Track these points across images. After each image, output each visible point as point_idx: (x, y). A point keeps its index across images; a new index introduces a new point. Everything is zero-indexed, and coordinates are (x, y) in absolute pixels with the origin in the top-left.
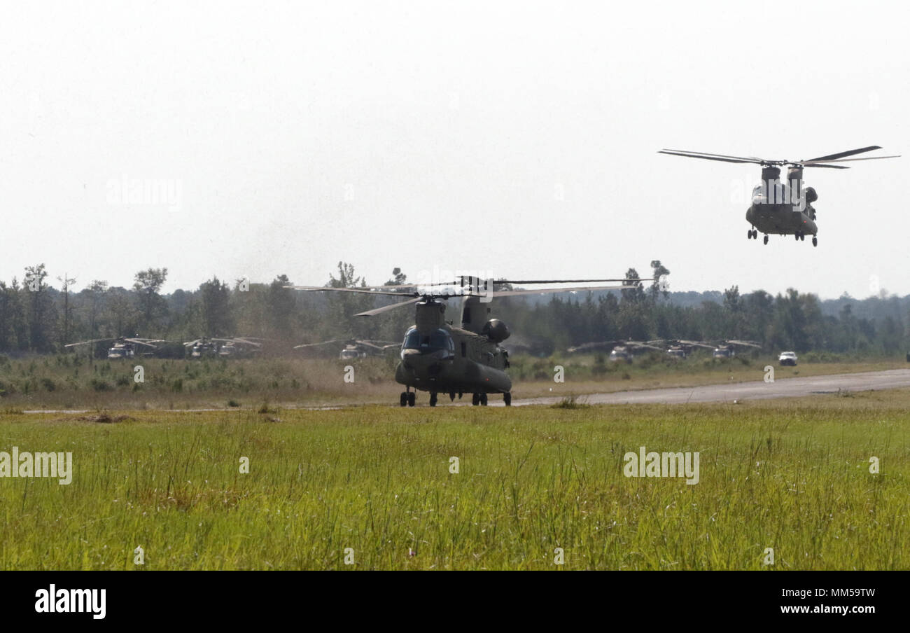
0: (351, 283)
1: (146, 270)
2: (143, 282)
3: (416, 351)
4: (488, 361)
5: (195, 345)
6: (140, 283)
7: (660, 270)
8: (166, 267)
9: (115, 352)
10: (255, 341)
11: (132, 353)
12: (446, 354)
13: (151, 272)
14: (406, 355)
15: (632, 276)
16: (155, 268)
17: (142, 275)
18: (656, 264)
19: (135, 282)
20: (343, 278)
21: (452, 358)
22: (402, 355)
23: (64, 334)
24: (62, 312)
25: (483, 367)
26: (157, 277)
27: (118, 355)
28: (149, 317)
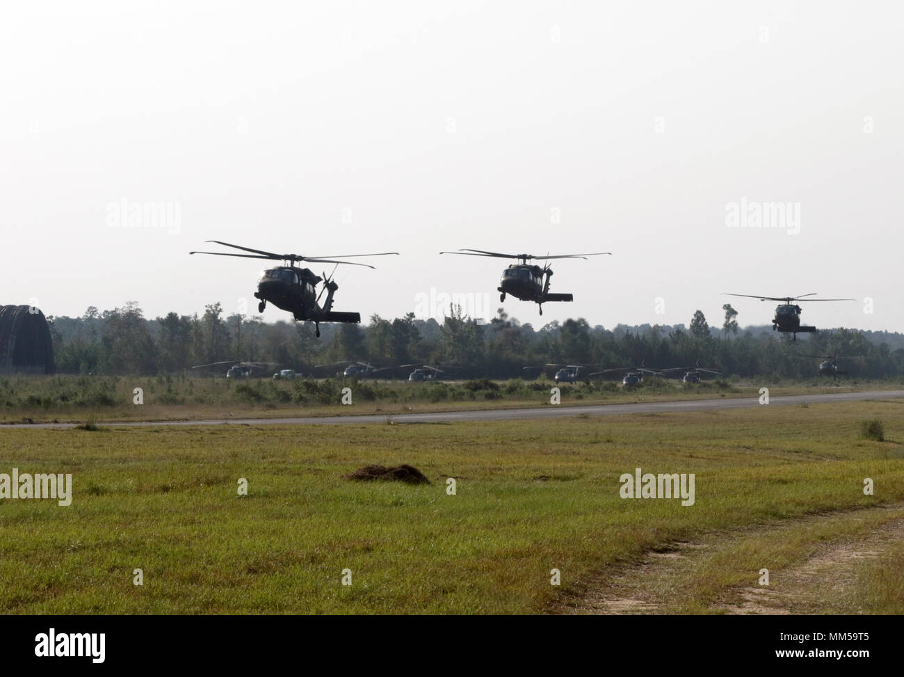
7: (731, 312)
15: (699, 316)
18: (726, 307)
24: (235, 341)
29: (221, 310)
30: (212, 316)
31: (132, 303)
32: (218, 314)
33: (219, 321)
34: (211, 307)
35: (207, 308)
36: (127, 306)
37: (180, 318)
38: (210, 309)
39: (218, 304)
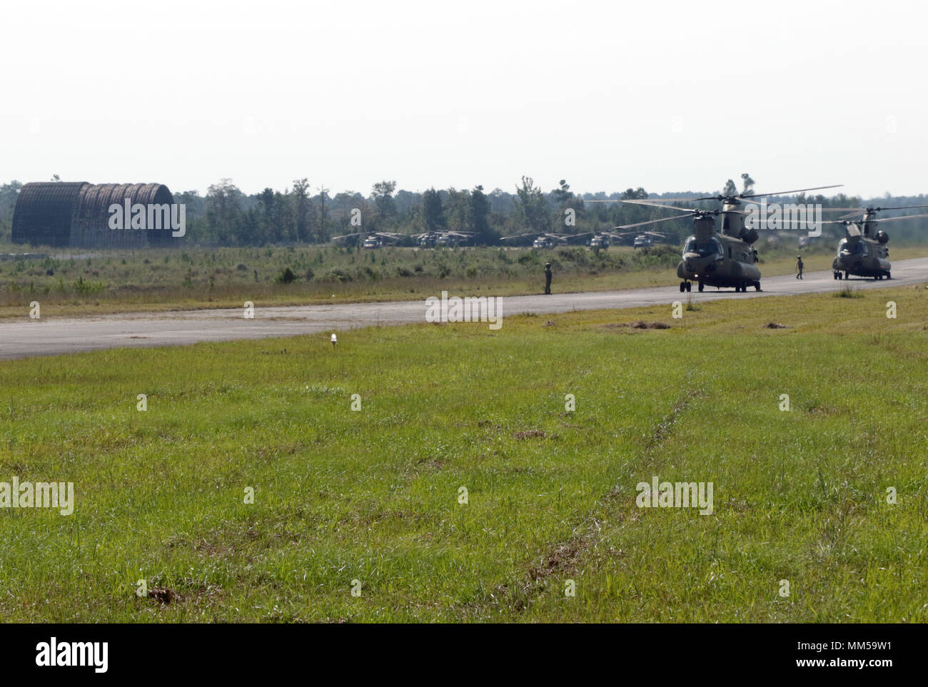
0: (531, 191)
1: (380, 182)
2: (379, 191)
3: (696, 255)
4: (745, 259)
5: (423, 237)
6: (376, 192)
7: (749, 181)
8: (394, 180)
9: (369, 243)
10: (463, 234)
11: (381, 243)
12: (718, 257)
13: (384, 184)
14: (688, 258)
15: (731, 185)
16: (387, 181)
17: (377, 186)
18: (745, 176)
19: (373, 191)
20: (525, 188)
21: (722, 260)
22: (684, 257)
23: (321, 229)
24: (319, 214)
25: (743, 265)
26: (388, 187)
27: (371, 245)
28: (383, 216)
29: (308, 186)
30: (300, 192)
31: (226, 180)
32: (305, 189)
33: (306, 195)
34: (298, 182)
35: (294, 184)
36: (222, 182)
37: (274, 193)
38: (298, 184)
39: (306, 180)
